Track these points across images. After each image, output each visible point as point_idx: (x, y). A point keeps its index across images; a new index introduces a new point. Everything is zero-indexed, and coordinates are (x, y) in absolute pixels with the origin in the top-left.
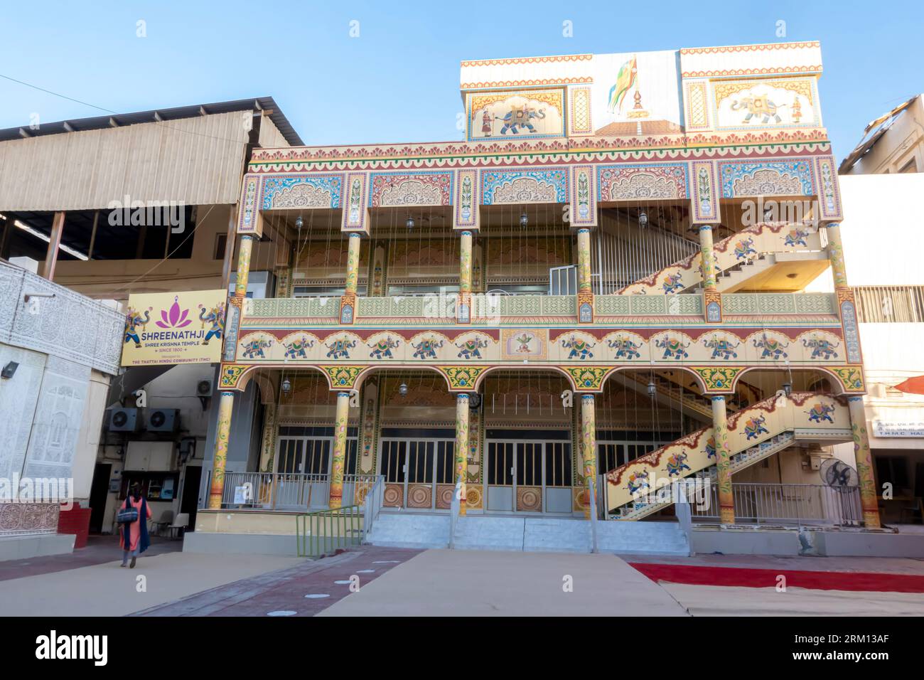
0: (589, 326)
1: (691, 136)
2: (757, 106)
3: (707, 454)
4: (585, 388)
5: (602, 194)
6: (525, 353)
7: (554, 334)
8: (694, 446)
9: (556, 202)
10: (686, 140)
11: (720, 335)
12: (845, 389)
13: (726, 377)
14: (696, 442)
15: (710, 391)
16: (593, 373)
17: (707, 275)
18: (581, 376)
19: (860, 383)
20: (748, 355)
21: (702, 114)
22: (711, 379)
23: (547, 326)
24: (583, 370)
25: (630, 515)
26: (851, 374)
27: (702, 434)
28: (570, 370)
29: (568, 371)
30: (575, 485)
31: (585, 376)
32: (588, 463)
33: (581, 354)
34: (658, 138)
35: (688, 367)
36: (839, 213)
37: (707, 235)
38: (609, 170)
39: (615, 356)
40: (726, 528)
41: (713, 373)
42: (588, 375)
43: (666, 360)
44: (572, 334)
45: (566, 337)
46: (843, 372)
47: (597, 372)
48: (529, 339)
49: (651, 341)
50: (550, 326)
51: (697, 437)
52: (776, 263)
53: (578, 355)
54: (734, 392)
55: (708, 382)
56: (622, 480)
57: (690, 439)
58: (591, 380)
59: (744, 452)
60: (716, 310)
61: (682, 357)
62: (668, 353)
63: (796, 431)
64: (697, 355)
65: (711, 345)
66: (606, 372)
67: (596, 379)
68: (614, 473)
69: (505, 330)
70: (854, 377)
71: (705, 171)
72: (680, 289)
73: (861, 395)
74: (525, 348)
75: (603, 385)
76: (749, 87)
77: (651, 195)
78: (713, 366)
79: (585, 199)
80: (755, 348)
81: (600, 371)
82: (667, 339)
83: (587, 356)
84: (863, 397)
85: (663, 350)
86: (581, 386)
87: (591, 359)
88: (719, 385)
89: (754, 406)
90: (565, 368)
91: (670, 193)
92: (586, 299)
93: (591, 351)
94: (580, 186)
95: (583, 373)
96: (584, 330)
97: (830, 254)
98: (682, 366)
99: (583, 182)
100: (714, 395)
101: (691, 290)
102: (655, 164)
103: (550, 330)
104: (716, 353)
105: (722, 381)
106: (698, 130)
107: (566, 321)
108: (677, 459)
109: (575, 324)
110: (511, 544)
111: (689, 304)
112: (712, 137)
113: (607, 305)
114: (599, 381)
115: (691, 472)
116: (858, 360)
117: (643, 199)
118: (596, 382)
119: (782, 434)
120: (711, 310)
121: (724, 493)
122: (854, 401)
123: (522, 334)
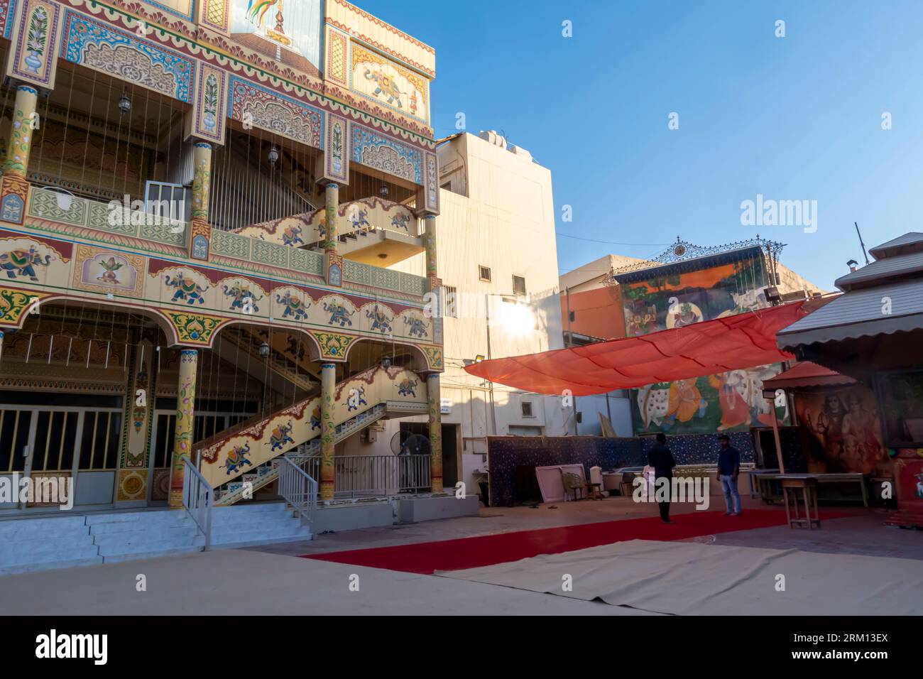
0: (204, 264)
1: (330, 86)
2: (386, 85)
3: (311, 425)
4: (190, 340)
5: (234, 110)
6: (110, 284)
7: (156, 266)
8: (299, 417)
9: (174, 96)
10: (324, 87)
11: (339, 301)
12: (431, 366)
13: (340, 344)
14: (302, 412)
15: (324, 358)
16: (202, 323)
17: (331, 235)
18: (186, 325)
19: (440, 362)
20: (361, 324)
21: (340, 68)
22: (326, 345)
23: (146, 253)
24: (190, 318)
25: (224, 498)
26: (435, 353)
27: (308, 403)
28: (172, 315)
29: (170, 317)
30: (122, 467)
31: (191, 326)
32: (184, 436)
33: (189, 297)
34: (298, 73)
35: (306, 329)
36: (437, 208)
37: (334, 193)
38: (244, 85)
39: (231, 306)
40: (329, 504)
41: (329, 339)
42: (195, 325)
43: (285, 319)
44: (180, 270)
45: (172, 273)
46: (430, 350)
47: (207, 322)
48: (119, 266)
49: (272, 295)
50: (151, 254)
51: (304, 407)
52: (385, 239)
53: (186, 299)
54: (346, 361)
55: (324, 348)
56: (219, 457)
57: (296, 409)
58: (198, 331)
59: (344, 424)
60: (337, 273)
61: (302, 318)
62: (288, 311)
63: (388, 403)
64: (316, 318)
65: (330, 309)
66: (218, 324)
67: (204, 330)
68: (211, 448)
69: (81, 247)
70: (437, 356)
71: (340, 128)
72: (299, 244)
73: (439, 372)
74: (112, 277)
75: (212, 340)
76: (380, 63)
77: (286, 132)
78: (330, 332)
79: (213, 108)
80: (367, 319)
81: (210, 321)
82: (289, 295)
83: (196, 301)
84: (441, 374)
85: (284, 307)
86: (185, 337)
87: (202, 306)
88: (334, 352)
89: (357, 377)
90: (166, 312)
91: (303, 136)
92: (201, 230)
93: (202, 295)
94: (207, 90)
95: (189, 321)
96: (196, 268)
97: (426, 242)
98: (301, 328)
99: (212, 87)
100: (328, 362)
101: (309, 247)
102: (294, 100)
103: (150, 259)
104: (333, 319)
105: (336, 348)
106: (336, 83)
107: (172, 251)
108: (282, 431)
109: (184, 258)
110: (78, 556)
111: (311, 262)
112: (348, 95)
113: (224, 243)
114: (208, 334)
115: (293, 446)
116: (440, 342)
117: (277, 133)
118: (204, 335)
119: (376, 406)
120: (333, 272)
121: (328, 467)
122: (434, 378)
123: (108, 258)
